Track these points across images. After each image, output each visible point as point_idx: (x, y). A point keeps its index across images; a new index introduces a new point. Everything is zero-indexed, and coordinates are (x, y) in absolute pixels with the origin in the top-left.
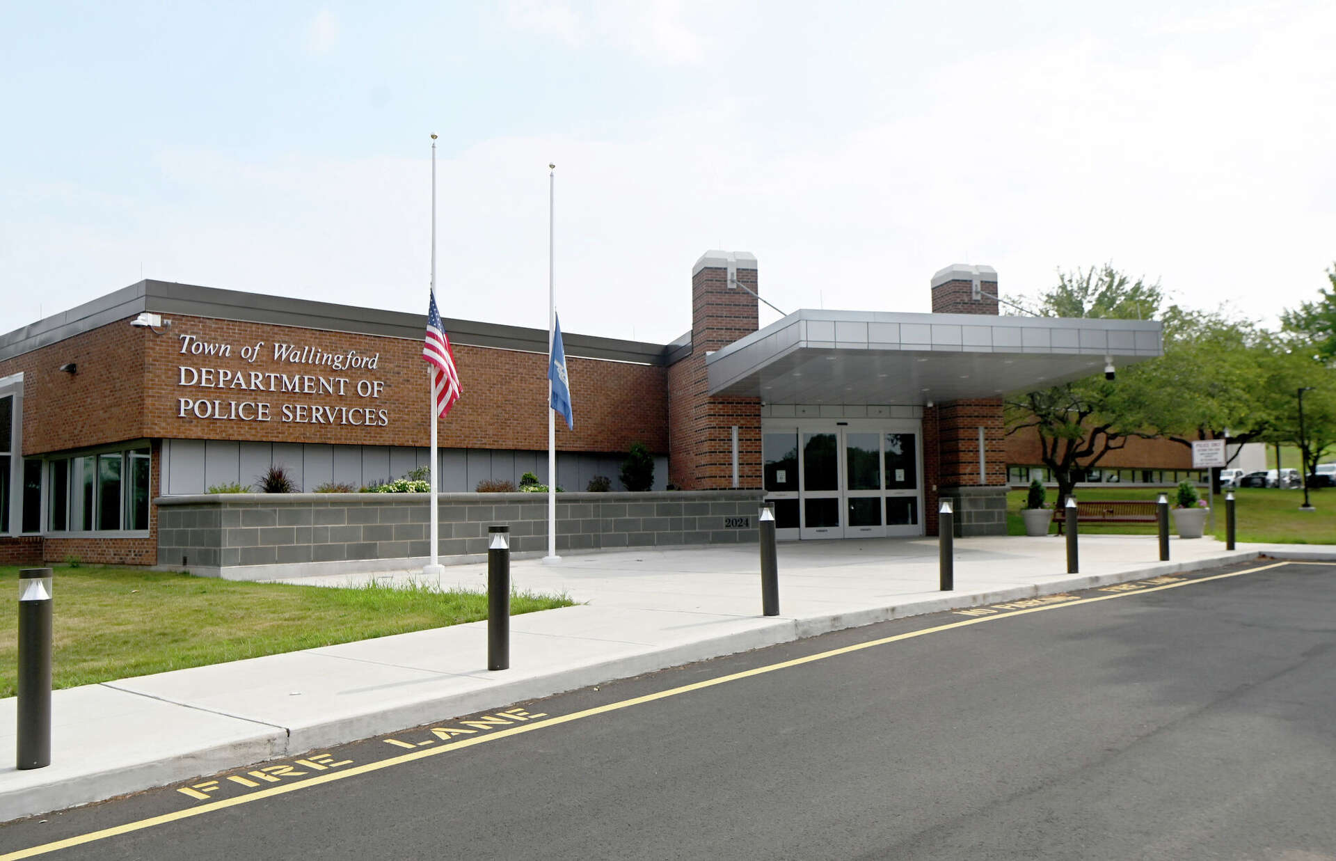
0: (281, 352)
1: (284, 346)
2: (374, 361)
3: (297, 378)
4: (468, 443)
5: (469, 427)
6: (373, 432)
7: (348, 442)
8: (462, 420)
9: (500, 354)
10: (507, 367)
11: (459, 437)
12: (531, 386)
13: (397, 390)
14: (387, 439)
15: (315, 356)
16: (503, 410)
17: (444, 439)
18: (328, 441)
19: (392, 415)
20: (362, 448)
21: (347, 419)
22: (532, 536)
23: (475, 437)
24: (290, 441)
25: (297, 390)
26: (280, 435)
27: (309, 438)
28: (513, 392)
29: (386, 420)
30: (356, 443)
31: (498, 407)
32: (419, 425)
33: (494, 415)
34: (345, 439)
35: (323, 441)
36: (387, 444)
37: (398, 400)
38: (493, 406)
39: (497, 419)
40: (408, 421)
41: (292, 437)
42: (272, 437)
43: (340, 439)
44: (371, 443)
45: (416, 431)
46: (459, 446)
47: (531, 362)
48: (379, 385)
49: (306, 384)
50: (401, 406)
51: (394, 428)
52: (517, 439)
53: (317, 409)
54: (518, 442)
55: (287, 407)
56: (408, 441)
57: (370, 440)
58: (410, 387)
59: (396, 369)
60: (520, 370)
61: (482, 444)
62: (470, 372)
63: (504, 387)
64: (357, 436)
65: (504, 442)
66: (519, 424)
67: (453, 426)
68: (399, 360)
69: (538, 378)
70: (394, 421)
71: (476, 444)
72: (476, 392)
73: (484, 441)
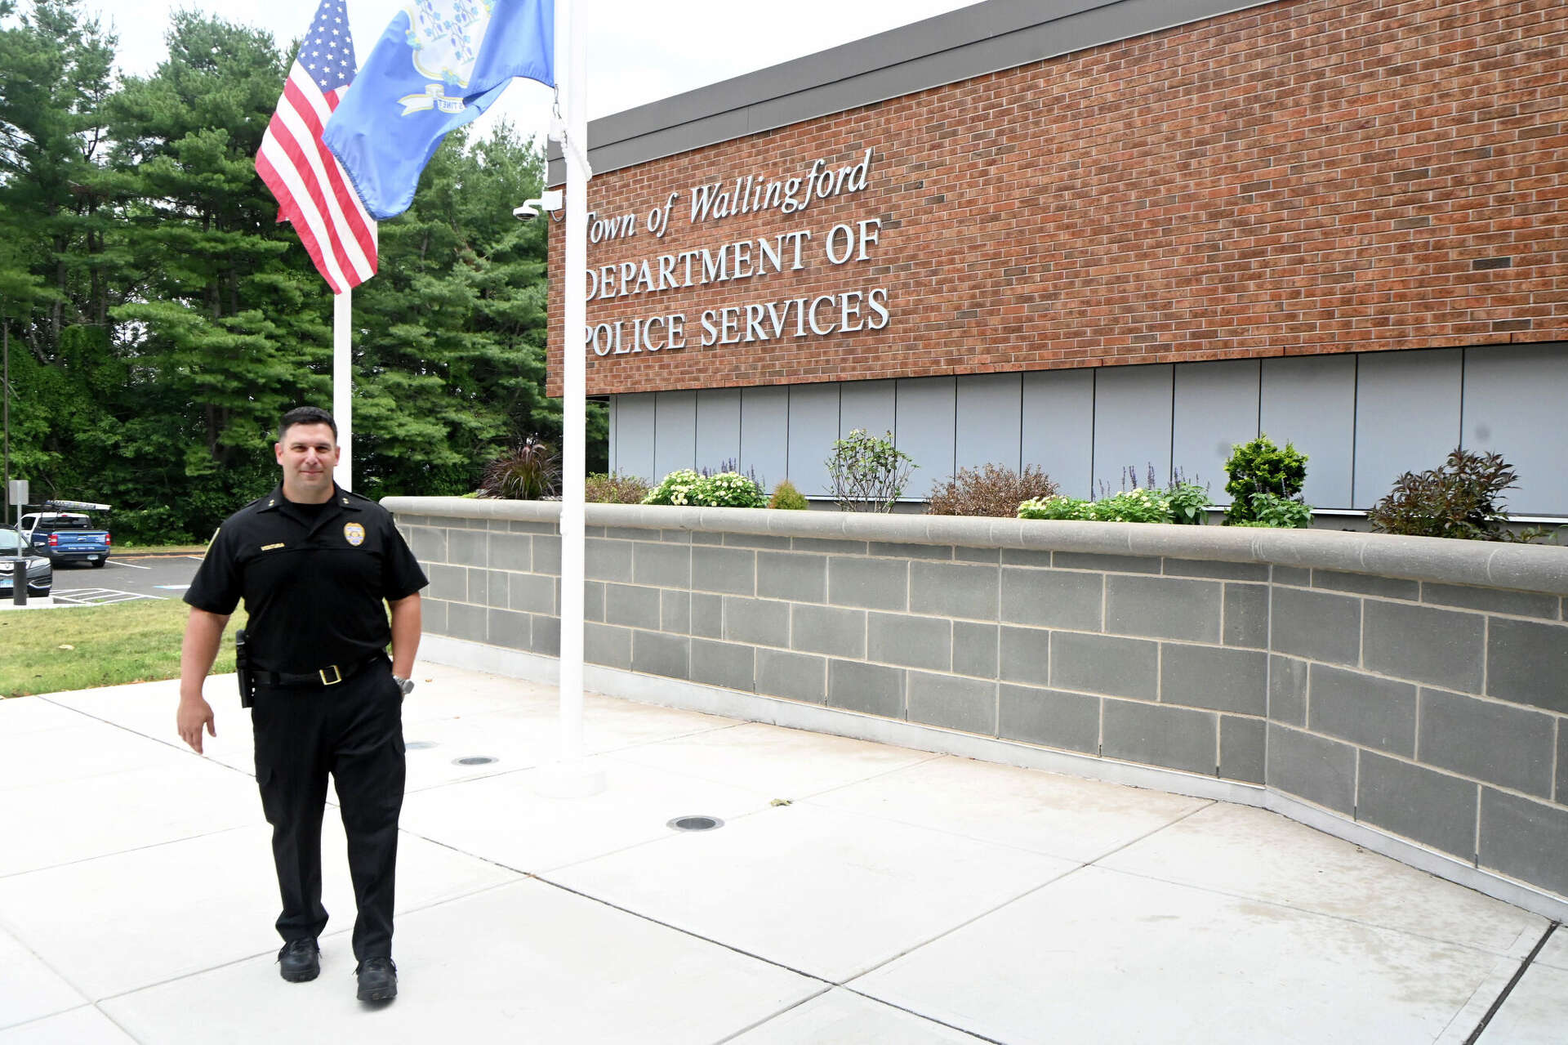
0: (699, 203)
1: (705, 188)
2: (861, 168)
3: (722, 252)
4: (1106, 352)
5: (1109, 302)
6: (859, 349)
7: (811, 378)
8: (1087, 283)
9: (1227, 28)
10: (1259, 65)
11: (1076, 334)
12: (1361, 110)
13: (911, 230)
14: (890, 361)
15: (752, 194)
16: (1237, 224)
17: (1032, 347)
18: (776, 380)
19: (901, 300)
20: (840, 387)
21: (806, 323)
22: (951, 674)
23: (1131, 331)
24: (715, 386)
25: (723, 277)
26: (702, 375)
27: (746, 376)
28: (1278, 150)
29: (885, 313)
30: (825, 378)
31: (1214, 216)
32: (964, 315)
33: (1198, 248)
34: (806, 372)
35: (767, 380)
36: (889, 374)
37: (914, 257)
38: (1196, 217)
39: (1211, 259)
40: (938, 309)
41: (718, 376)
42: (690, 380)
43: (795, 373)
44: (857, 374)
45: (956, 332)
46: (1076, 362)
47: (1363, 16)
48: (871, 227)
49: (738, 258)
50: (922, 271)
51: (905, 331)
52: (1293, 317)
53: (755, 310)
54: (1293, 329)
55: (709, 316)
56: (937, 362)
57: (854, 369)
58: (945, 214)
59: (913, 177)
60: (1313, 64)
61: (1156, 349)
62: (1120, 125)
63: (1241, 144)
64: (828, 361)
65: (1234, 333)
66: (1301, 261)
67: (1058, 306)
68: (920, 150)
69: (1397, 71)
70: (905, 313)
71: (1129, 350)
72: (1134, 186)
73: (1161, 338)
